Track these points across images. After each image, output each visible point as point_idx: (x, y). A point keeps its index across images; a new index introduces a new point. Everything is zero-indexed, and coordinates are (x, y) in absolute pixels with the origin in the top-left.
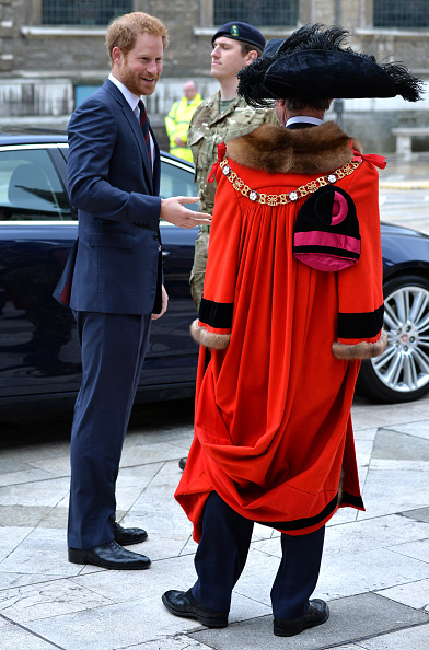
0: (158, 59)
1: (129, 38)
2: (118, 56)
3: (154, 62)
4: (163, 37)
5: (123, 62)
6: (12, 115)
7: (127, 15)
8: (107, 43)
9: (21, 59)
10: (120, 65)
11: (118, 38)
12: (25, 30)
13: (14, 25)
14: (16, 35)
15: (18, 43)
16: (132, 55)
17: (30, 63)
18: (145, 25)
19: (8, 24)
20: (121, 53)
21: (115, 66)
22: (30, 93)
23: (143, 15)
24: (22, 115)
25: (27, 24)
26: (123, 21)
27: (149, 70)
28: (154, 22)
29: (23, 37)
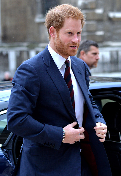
0: (78, 33)
1: (60, 20)
2: (53, 32)
3: (76, 35)
4: (82, 20)
5: (56, 36)
6: (104, 72)
7: (58, 6)
8: (46, 25)
9: (109, 34)
10: (54, 38)
11: (53, 20)
12: (112, 15)
13: (104, 11)
14: (105, 18)
15: (107, 24)
16: (62, 31)
17: (115, 37)
18: (70, 13)
19: (99, 11)
20: (55, 30)
21: (52, 38)
22: (115, 57)
23: (68, 6)
24: (111, 72)
25: (112, 10)
26: (56, 10)
27: (73, 41)
28: (75, 11)
29: (110, 19)
